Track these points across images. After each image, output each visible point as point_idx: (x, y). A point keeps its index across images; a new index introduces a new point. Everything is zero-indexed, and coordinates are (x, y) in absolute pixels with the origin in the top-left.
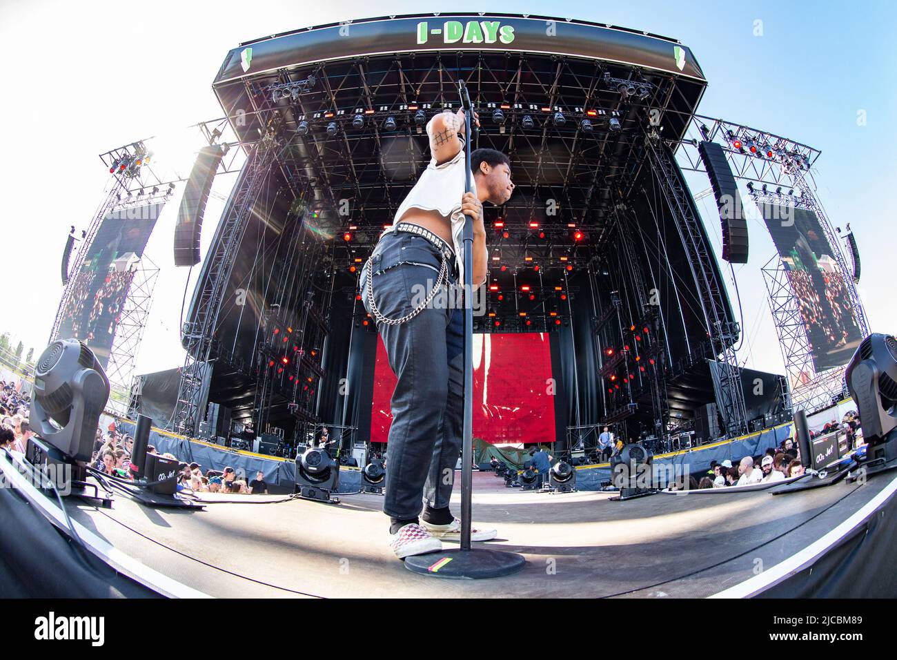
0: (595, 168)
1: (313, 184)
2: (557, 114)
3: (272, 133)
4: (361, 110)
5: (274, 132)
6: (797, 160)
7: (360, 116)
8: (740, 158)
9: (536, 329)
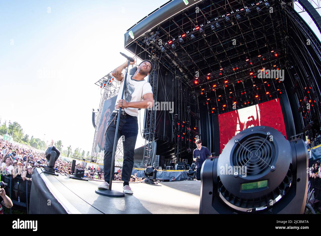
0: (272, 25)
1: (178, 67)
2: (246, 10)
3: (154, 55)
4: (180, 36)
5: (155, 54)
7: (181, 38)
9: (273, 98)
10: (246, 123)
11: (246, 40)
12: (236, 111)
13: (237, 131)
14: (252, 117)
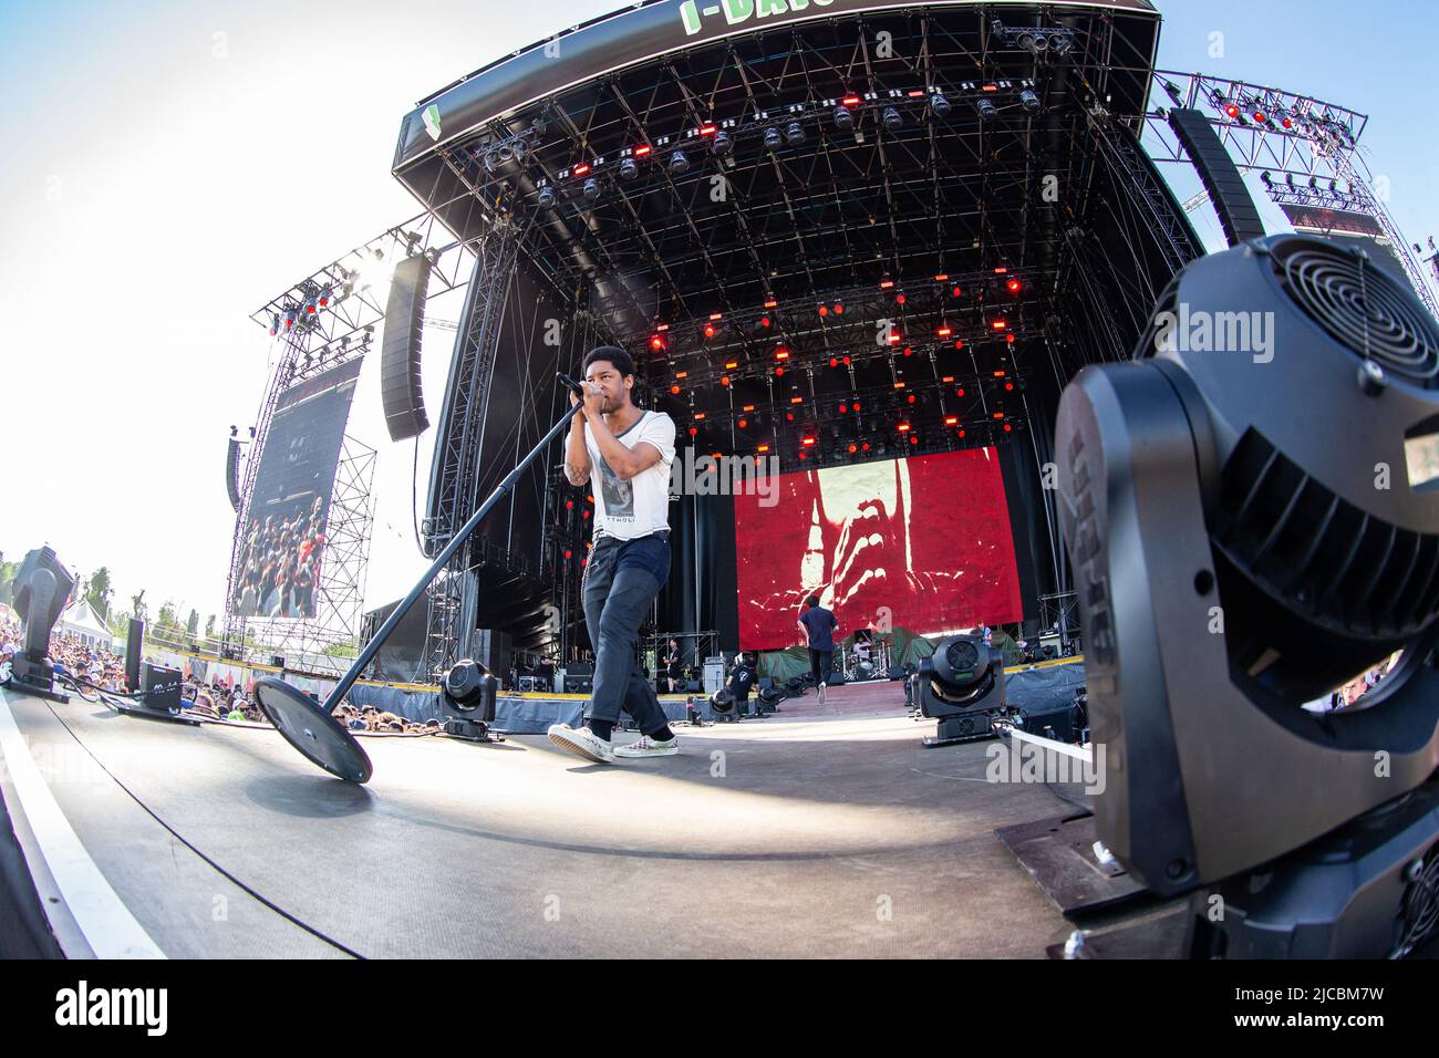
1: (592, 275)
2: (935, 98)
3: (505, 216)
4: (629, 151)
5: (508, 213)
6: (1334, 132)
7: (629, 160)
8: (1244, 136)
9: (973, 441)
10: (848, 524)
11: (896, 209)
12: (810, 476)
13: (809, 552)
14: (878, 504)
